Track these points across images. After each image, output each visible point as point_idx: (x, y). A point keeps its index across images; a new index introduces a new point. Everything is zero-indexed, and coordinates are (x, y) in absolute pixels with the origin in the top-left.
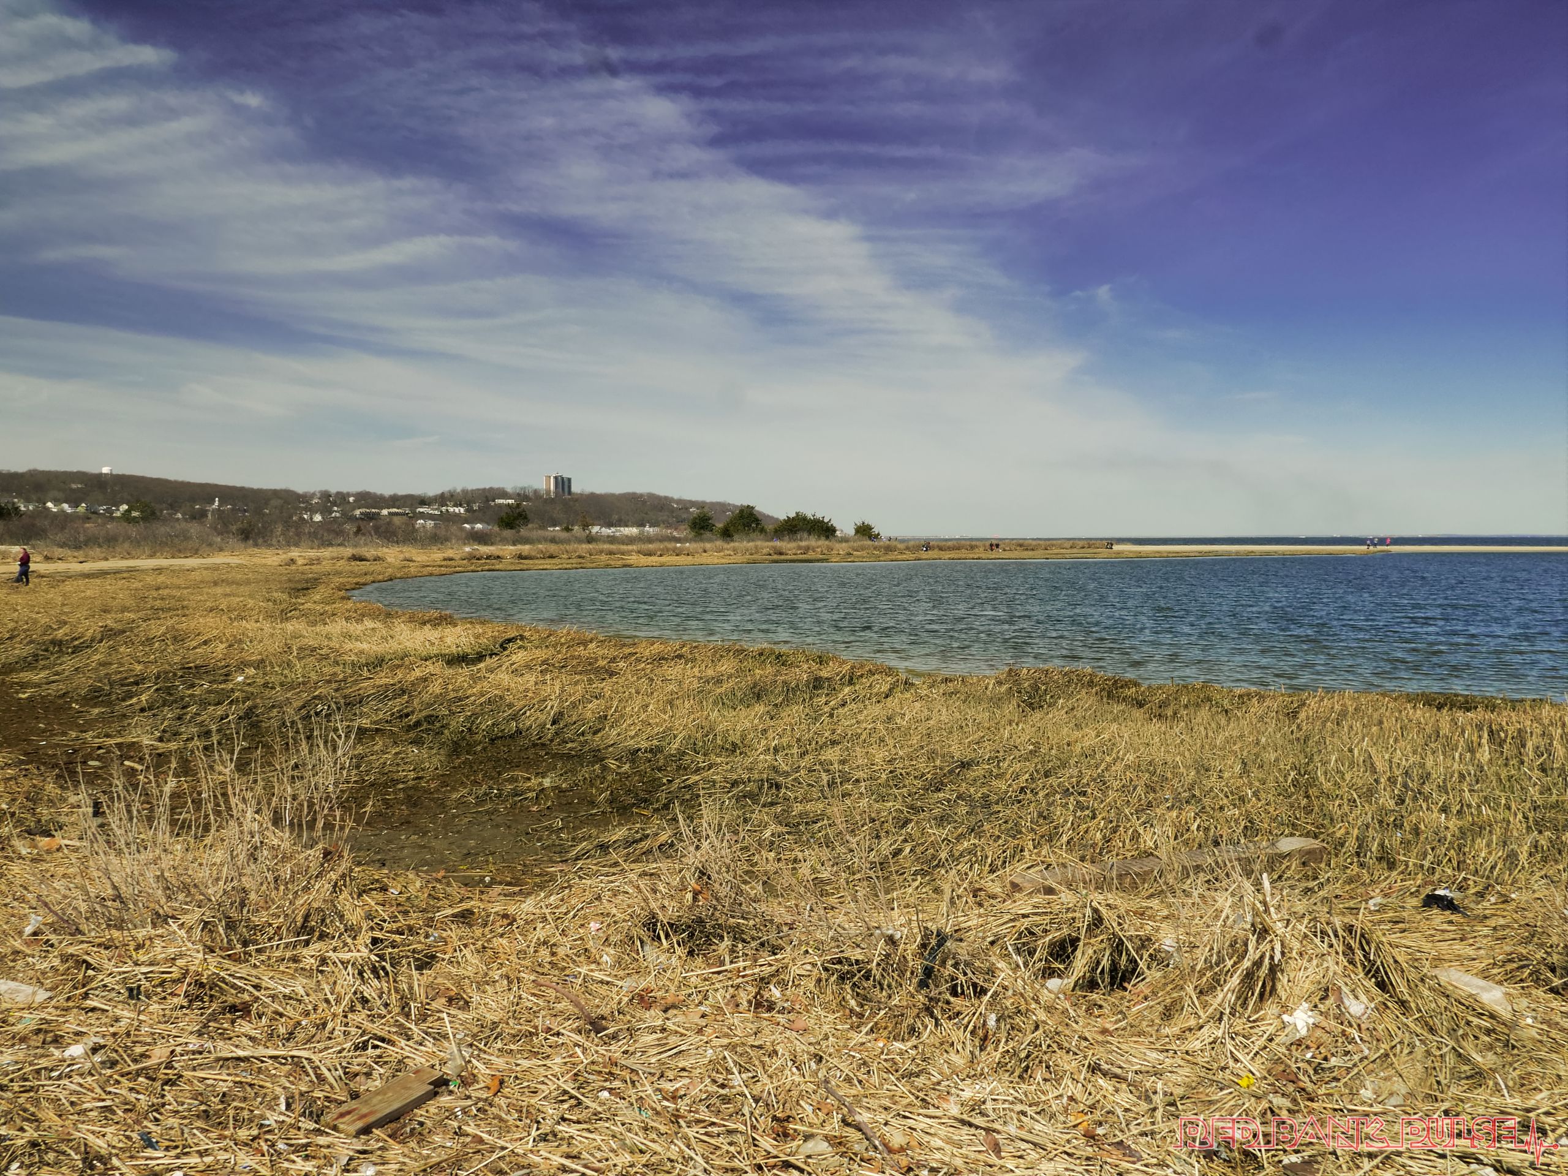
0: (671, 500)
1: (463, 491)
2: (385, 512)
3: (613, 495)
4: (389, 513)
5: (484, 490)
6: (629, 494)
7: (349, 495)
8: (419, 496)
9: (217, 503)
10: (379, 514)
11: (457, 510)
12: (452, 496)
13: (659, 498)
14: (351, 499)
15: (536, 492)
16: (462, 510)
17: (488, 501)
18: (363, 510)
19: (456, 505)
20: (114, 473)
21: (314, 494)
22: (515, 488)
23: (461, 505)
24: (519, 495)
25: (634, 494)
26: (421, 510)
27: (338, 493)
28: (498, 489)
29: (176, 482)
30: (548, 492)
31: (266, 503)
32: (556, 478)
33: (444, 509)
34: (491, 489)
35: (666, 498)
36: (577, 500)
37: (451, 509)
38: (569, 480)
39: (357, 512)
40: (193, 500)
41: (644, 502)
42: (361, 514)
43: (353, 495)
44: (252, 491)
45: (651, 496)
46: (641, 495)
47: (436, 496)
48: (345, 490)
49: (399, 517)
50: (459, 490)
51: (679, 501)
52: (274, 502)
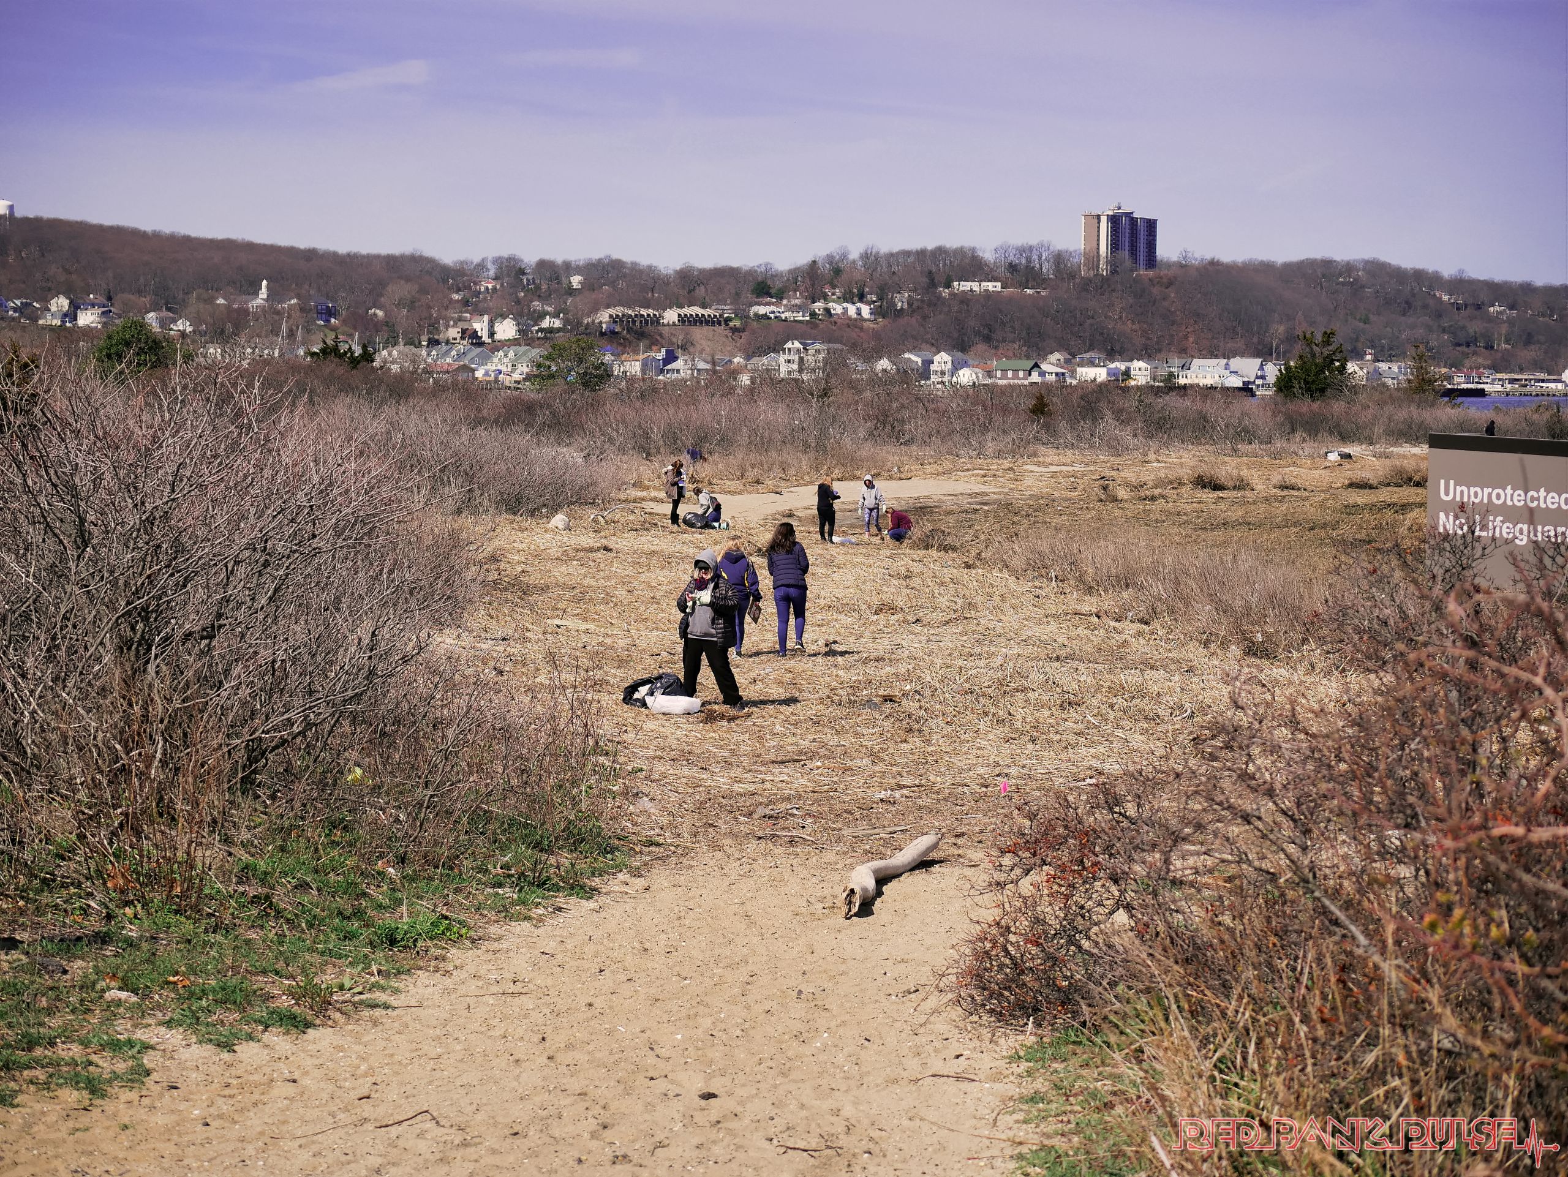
0: (1432, 280)
1: (865, 256)
2: (671, 316)
3: (1267, 268)
4: (683, 319)
5: (921, 254)
6: (1312, 263)
7: (569, 268)
8: (751, 273)
9: (263, 293)
10: (656, 321)
11: (852, 310)
12: (837, 271)
13: (1399, 275)
14: (576, 281)
15: (1059, 259)
16: (866, 311)
17: (933, 284)
18: (618, 311)
19: (848, 298)
20: (19, 213)
21: (481, 266)
22: (1003, 249)
23: (861, 298)
24: (1012, 267)
25: (1328, 263)
26: (762, 310)
27: (542, 264)
28: (960, 252)
29: (157, 236)
30: (1092, 258)
31: (375, 293)
32: (1114, 220)
33: (819, 306)
34: (940, 252)
35: (1419, 275)
36: (1170, 284)
37: (837, 309)
38: (1151, 225)
39: (604, 316)
40: (210, 283)
41: (1356, 287)
42: (614, 319)
43: (578, 270)
44: (334, 258)
45: (1377, 269)
46: (1349, 268)
47: (795, 272)
48: (559, 258)
49: (706, 330)
50: (854, 255)
51: (1458, 284)
52: (398, 290)
